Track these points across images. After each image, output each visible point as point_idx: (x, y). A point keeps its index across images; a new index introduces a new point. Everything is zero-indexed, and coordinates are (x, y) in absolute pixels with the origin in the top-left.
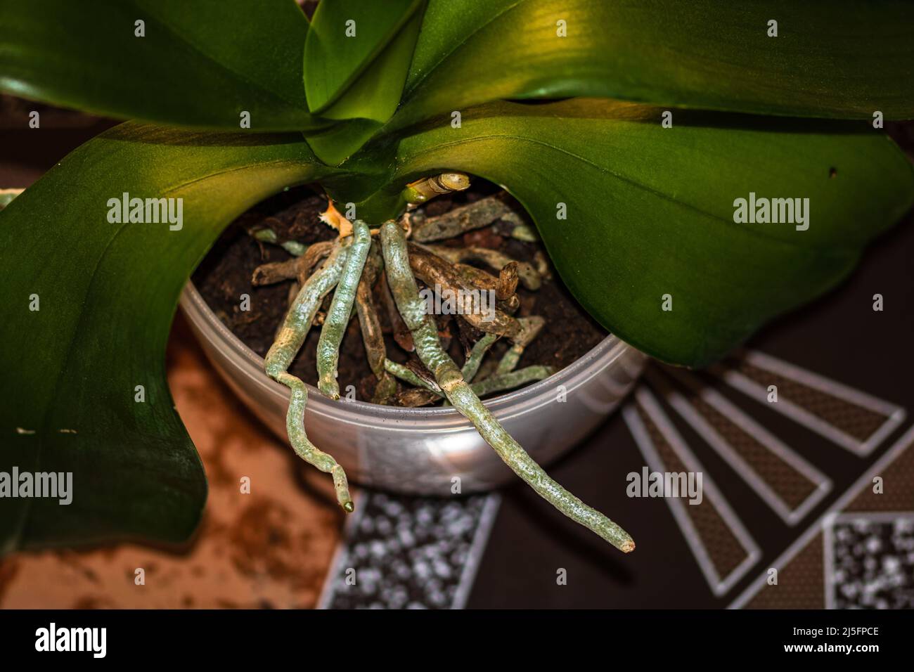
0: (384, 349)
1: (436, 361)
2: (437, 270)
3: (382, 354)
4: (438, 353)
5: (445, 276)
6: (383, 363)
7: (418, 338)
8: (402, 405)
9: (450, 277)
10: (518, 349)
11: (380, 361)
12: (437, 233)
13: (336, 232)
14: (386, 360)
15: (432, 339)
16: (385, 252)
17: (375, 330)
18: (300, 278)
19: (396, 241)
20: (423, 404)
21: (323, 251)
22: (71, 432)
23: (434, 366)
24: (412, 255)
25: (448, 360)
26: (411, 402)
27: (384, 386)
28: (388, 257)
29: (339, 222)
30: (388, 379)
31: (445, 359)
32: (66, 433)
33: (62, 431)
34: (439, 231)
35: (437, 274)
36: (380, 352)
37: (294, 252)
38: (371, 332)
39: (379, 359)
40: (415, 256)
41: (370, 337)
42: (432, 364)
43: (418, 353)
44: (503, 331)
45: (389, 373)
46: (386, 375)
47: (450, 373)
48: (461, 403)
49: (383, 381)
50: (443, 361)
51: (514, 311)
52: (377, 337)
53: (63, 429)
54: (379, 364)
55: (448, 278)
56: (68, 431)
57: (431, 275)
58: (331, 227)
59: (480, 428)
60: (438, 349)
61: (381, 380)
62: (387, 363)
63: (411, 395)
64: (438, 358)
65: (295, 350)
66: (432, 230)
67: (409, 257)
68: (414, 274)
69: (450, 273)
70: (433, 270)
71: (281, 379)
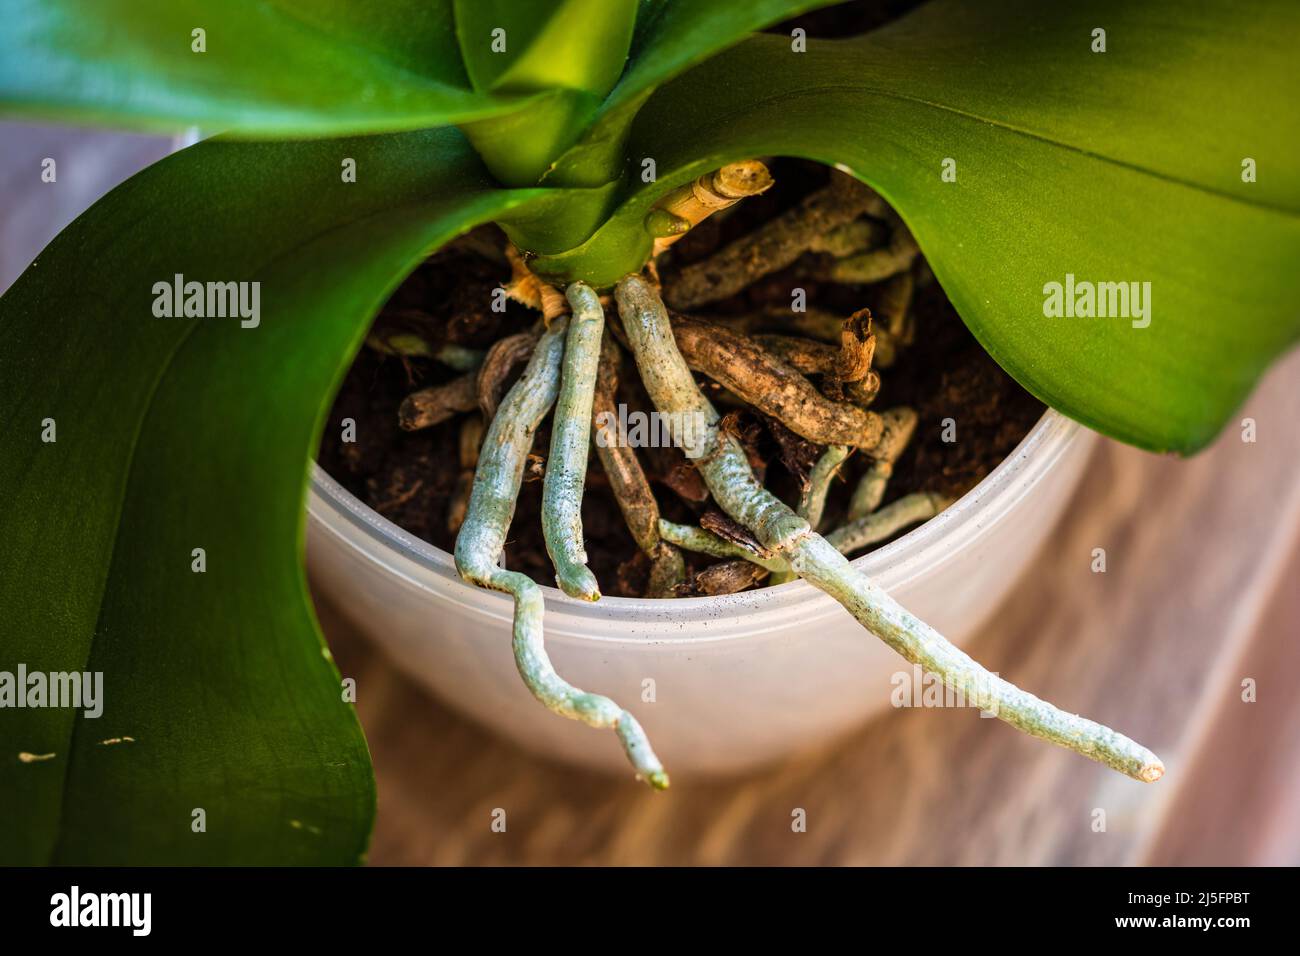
0: (654, 504)
1: (753, 507)
2: (726, 348)
3: (653, 513)
4: (755, 493)
5: (744, 356)
6: (657, 529)
7: (712, 474)
8: (704, 594)
9: (753, 357)
10: (885, 469)
11: (651, 525)
12: (706, 291)
13: (536, 314)
14: (661, 522)
15: (740, 470)
16: (632, 330)
17: (633, 473)
18: (484, 405)
19: (648, 308)
20: (743, 587)
21: (516, 350)
22: (123, 741)
23: (751, 516)
24: (677, 331)
25: (773, 503)
26: (720, 587)
27: (665, 568)
28: (638, 339)
29: (539, 295)
30: (670, 554)
31: (768, 499)
32: (115, 744)
33: (106, 742)
34: (709, 285)
35: (728, 355)
36: (650, 510)
37: (459, 365)
38: (626, 477)
39: (647, 521)
40: (683, 332)
41: (627, 486)
42: (747, 515)
43: (717, 500)
44: (858, 437)
45: (669, 544)
46: (665, 548)
47: (786, 522)
48: (815, 571)
49: (662, 560)
50: (766, 504)
51: (871, 399)
52: (639, 484)
53: (108, 739)
54: (650, 532)
55: (748, 360)
56: (118, 740)
57: (718, 358)
58: (524, 305)
59: (855, 608)
60: (752, 486)
61: (658, 559)
62: (665, 527)
63: (718, 575)
64: (755, 500)
65: (504, 526)
66: (696, 286)
67: (674, 334)
68: (688, 363)
69: (750, 349)
70: (719, 349)
71: (492, 579)
